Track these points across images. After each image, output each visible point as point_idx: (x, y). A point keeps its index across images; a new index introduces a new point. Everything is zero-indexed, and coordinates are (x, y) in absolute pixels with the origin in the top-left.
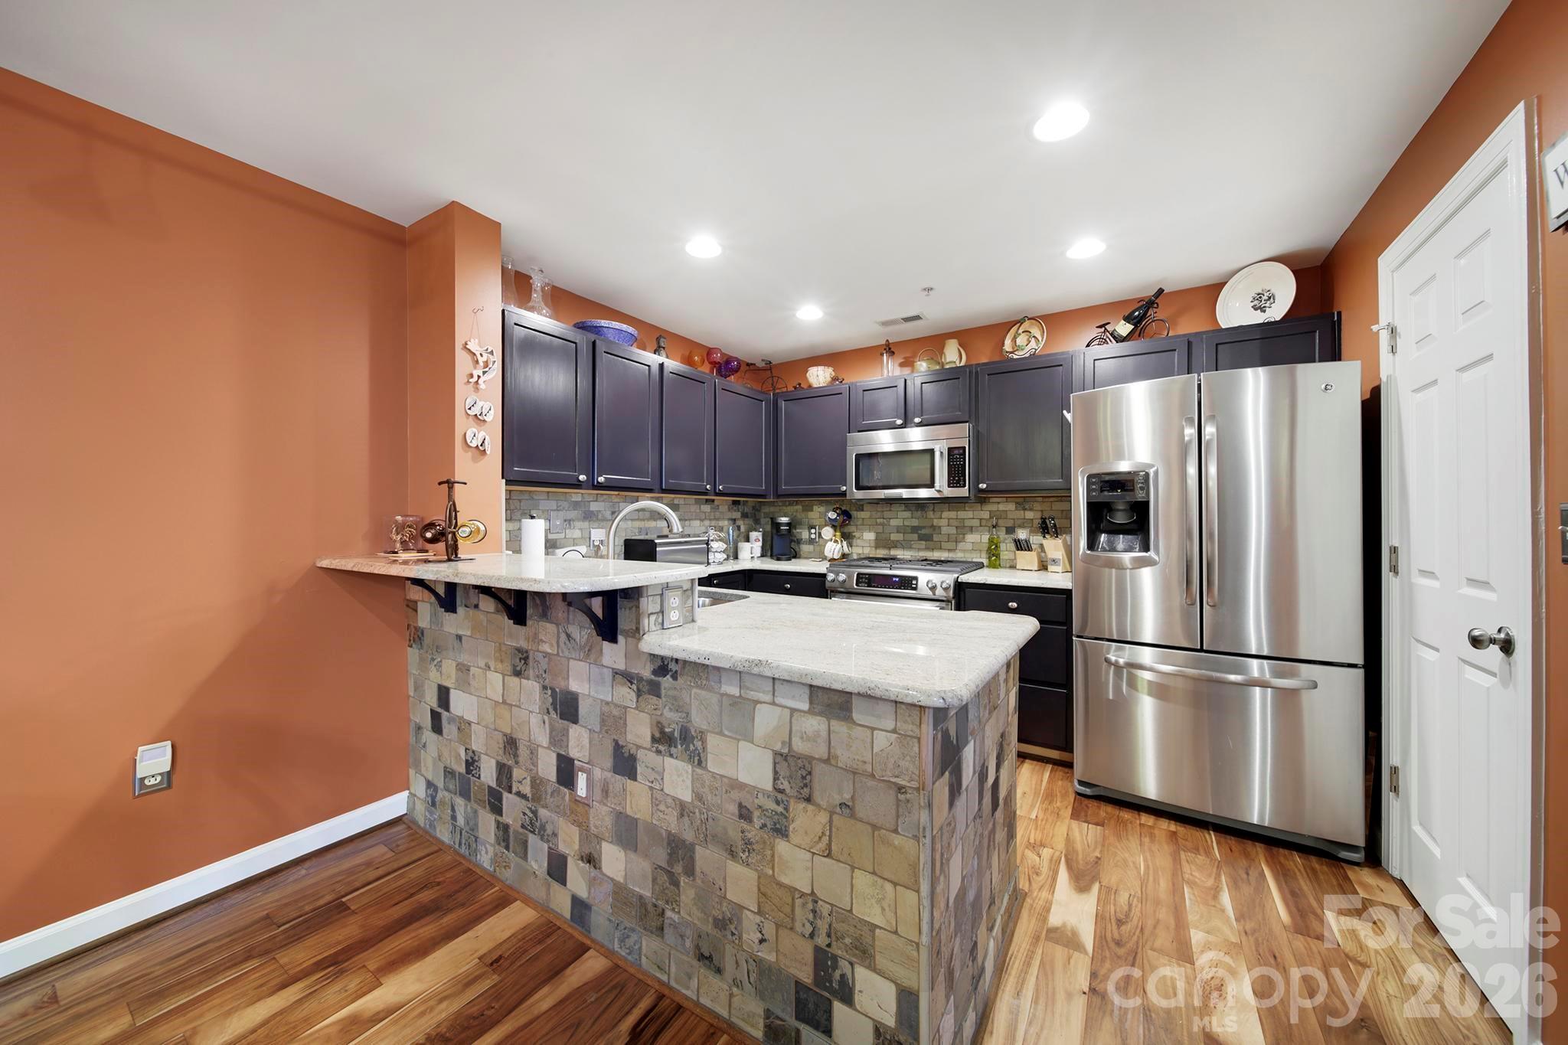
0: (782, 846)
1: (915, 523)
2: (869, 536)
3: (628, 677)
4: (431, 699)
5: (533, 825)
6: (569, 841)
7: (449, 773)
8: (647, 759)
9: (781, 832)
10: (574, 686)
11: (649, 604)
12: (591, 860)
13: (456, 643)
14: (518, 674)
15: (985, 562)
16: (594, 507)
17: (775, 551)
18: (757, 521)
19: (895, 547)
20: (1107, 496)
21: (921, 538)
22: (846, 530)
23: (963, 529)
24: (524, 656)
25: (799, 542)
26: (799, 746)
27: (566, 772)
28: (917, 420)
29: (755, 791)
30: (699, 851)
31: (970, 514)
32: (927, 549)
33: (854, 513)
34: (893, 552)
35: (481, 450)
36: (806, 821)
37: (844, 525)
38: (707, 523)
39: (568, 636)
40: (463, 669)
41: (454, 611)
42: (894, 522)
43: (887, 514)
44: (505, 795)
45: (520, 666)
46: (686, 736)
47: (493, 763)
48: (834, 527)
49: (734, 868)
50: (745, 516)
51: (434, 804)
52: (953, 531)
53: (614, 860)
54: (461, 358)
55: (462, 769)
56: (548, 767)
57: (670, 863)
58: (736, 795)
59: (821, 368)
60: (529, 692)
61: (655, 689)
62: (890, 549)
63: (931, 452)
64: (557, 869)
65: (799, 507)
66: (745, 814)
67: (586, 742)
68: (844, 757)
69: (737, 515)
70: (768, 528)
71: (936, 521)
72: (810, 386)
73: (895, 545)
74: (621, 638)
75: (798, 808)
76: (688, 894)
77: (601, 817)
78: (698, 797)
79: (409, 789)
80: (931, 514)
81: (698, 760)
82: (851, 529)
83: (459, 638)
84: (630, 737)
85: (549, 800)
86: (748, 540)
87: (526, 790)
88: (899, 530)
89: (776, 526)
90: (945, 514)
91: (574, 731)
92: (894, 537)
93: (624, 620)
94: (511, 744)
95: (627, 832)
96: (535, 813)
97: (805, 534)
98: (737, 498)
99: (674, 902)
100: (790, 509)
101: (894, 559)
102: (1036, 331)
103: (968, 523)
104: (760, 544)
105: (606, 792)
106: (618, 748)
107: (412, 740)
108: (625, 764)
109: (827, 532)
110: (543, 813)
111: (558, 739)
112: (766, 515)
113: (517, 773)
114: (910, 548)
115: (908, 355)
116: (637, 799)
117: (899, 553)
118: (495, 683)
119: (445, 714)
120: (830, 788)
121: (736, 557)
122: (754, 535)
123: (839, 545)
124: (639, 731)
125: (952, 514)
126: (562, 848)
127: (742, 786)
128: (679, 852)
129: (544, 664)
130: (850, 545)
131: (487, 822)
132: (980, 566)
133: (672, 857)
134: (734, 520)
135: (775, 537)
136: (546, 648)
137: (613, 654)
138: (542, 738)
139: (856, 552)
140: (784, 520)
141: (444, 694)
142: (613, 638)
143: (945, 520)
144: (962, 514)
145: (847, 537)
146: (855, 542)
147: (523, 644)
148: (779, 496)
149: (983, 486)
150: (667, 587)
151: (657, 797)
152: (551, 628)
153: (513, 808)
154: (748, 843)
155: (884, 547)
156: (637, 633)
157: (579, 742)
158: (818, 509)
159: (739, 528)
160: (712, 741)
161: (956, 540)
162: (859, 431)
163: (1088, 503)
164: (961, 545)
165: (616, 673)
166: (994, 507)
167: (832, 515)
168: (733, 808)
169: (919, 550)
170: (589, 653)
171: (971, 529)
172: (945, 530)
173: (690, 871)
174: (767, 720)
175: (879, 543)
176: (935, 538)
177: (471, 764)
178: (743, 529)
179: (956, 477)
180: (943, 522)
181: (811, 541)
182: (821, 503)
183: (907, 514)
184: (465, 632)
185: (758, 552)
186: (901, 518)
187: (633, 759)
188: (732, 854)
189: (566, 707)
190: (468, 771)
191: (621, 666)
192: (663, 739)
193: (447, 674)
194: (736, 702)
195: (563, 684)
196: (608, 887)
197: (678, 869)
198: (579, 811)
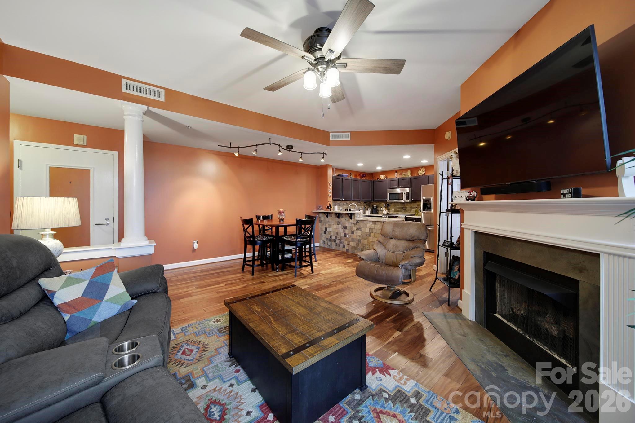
0: (370, 237)
1: (402, 207)
2: (393, 209)
3: (353, 223)
4: (324, 229)
5: (341, 242)
6: (345, 243)
7: (327, 239)
8: (355, 232)
9: (370, 236)
10: (346, 225)
11: (355, 215)
12: (348, 244)
13: (328, 222)
14: (338, 225)
15: (415, 214)
16: (341, 204)
17: (373, 212)
18: (369, 206)
19: (398, 212)
20: (427, 202)
21: (403, 210)
22: (388, 208)
23: (412, 208)
24: (339, 222)
25: (379, 211)
26: (372, 228)
27: (345, 235)
28: (401, 187)
29: (367, 233)
30: (361, 240)
31: (413, 205)
32: (405, 212)
33: (390, 205)
34: (398, 213)
35: (330, 197)
36: (372, 235)
37: (388, 207)
38: (359, 207)
39: (346, 219)
40: (329, 225)
41: (328, 218)
42: (398, 207)
43: (397, 205)
44: (336, 240)
45: (338, 223)
46: (360, 228)
47: (334, 236)
48: (385, 208)
49: (365, 241)
50: (367, 205)
51: (324, 243)
52: (410, 208)
53: (351, 244)
54: (328, 184)
55: (329, 238)
56: (343, 235)
57: (358, 242)
58: (366, 233)
59: (382, 175)
60: (340, 227)
61: (357, 224)
62: (397, 212)
63: (402, 193)
64: (344, 246)
65: (379, 203)
66: (366, 235)
67: (348, 231)
68: (376, 228)
69: (365, 205)
70: (372, 208)
71: (406, 207)
72: (381, 179)
73: (398, 211)
74: (352, 219)
75: (371, 233)
76: (360, 245)
77: (350, 239)
78: (361, 234)
79: (319, 242)
80: (405, 205)
81: (361, 231)
82: (389, 208)
83: (329, 221)
84: (354, 230)
85: (343, 239)
86: (367, 210)
87: (340, 238)
88: (399, 208)
89: (373, 207)
90: (408, 205)
91: (346, 230)
92: (398, 209)
93: (353, 217)
94: (337, 233)
95: (353, 240)
96: (341, 241)
97: (380, 209)
98: (365, 202)
99: (359, 246)
100: (377, 204)
101: (398, 214)
102: (423, 170)
103: (413, 207)
104: (370, 211)
105: (350, 236)
106: (352, 231)
107: (320, 236)
108: (353, 233)
109: (384, 208)
110: (342, 241)
111: (344, 231)
112: (371, 205)
113: (338, 237)
114: (401, 212)
115: (401, 172)
116: (354, 236)
117: (399, 213)
118: (335, 226)
119: (326, 231)
120: (374, 231)
121: (365, 214)
122: (369, 209)
123: (386, 211)
124: (355, 229)
125: (410, 205)
126: (345, 244)
127: (366, 232)
128: (359, 241)
129: (342, 223)
130: (389, 211)
131: (334, 244)
132: (414, 215)
133: (358, 241)
134: (365, 206)
135: (373, 210)
136: (342, 221)
137: (351, 221)
138: (342, 232)
139: (390, 212)
140: (375, 206)
141: (326, 229)
142: (351, 219)
143: (408, 206)
144: (411, 205)
145: (388, 209)
146: (390, 211)
147: (339, 221)
148: (374, 201)
149: (413, 200)
150: (357, 213)
151: (357, 235)
152: (343, 218)
153: (337, 241)
154: (367, 238)
155: (396, 212)
156: (354, 218)
157: (347, 231)
158: (382, 204)
159: (365, 208)
160: (363, 229)
161: (410, 210)
162: (390, 189)
163: (424, 204)
164: (411, 211)
165: (352, 223)
166: (417, 204)
167: (385, 205)
168: (365, 235)
169: (403, 212)
170: (348, 221)
171: (413, 208)
172: (408, 208)
173: (360, 242)
174: (368, 225)
175: (395, 211)
176: (406, 210)
177: (331, 237)
178: (366, 208)
179: (407, 198)
180: (408, 207)
181: (381, 210)
182: (383, 203)
183: (401, 205)
184: (330, 220)
185: (370, 213)
186: (399, 206)
187: (354, 232)
188: (365, 240)
189: (345, 228)
190: (330, 238)
191: (352, 222)
192: (357, 229)
193: (327, 226)
194: (365, 224)
195: (345, 225)
196: (351, 247)
197: (359, 242)
198: (347, 239)
